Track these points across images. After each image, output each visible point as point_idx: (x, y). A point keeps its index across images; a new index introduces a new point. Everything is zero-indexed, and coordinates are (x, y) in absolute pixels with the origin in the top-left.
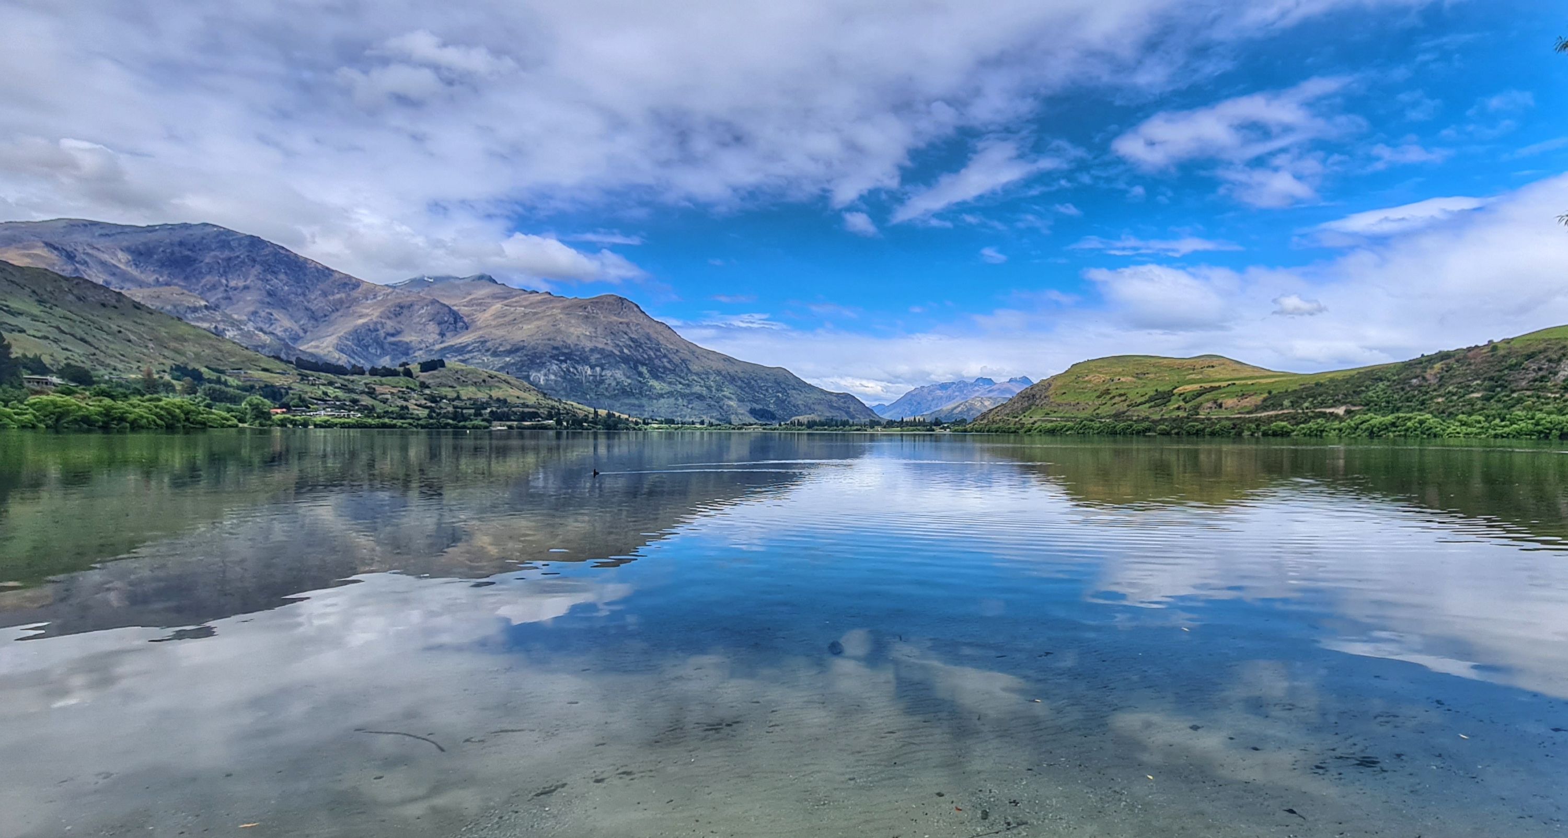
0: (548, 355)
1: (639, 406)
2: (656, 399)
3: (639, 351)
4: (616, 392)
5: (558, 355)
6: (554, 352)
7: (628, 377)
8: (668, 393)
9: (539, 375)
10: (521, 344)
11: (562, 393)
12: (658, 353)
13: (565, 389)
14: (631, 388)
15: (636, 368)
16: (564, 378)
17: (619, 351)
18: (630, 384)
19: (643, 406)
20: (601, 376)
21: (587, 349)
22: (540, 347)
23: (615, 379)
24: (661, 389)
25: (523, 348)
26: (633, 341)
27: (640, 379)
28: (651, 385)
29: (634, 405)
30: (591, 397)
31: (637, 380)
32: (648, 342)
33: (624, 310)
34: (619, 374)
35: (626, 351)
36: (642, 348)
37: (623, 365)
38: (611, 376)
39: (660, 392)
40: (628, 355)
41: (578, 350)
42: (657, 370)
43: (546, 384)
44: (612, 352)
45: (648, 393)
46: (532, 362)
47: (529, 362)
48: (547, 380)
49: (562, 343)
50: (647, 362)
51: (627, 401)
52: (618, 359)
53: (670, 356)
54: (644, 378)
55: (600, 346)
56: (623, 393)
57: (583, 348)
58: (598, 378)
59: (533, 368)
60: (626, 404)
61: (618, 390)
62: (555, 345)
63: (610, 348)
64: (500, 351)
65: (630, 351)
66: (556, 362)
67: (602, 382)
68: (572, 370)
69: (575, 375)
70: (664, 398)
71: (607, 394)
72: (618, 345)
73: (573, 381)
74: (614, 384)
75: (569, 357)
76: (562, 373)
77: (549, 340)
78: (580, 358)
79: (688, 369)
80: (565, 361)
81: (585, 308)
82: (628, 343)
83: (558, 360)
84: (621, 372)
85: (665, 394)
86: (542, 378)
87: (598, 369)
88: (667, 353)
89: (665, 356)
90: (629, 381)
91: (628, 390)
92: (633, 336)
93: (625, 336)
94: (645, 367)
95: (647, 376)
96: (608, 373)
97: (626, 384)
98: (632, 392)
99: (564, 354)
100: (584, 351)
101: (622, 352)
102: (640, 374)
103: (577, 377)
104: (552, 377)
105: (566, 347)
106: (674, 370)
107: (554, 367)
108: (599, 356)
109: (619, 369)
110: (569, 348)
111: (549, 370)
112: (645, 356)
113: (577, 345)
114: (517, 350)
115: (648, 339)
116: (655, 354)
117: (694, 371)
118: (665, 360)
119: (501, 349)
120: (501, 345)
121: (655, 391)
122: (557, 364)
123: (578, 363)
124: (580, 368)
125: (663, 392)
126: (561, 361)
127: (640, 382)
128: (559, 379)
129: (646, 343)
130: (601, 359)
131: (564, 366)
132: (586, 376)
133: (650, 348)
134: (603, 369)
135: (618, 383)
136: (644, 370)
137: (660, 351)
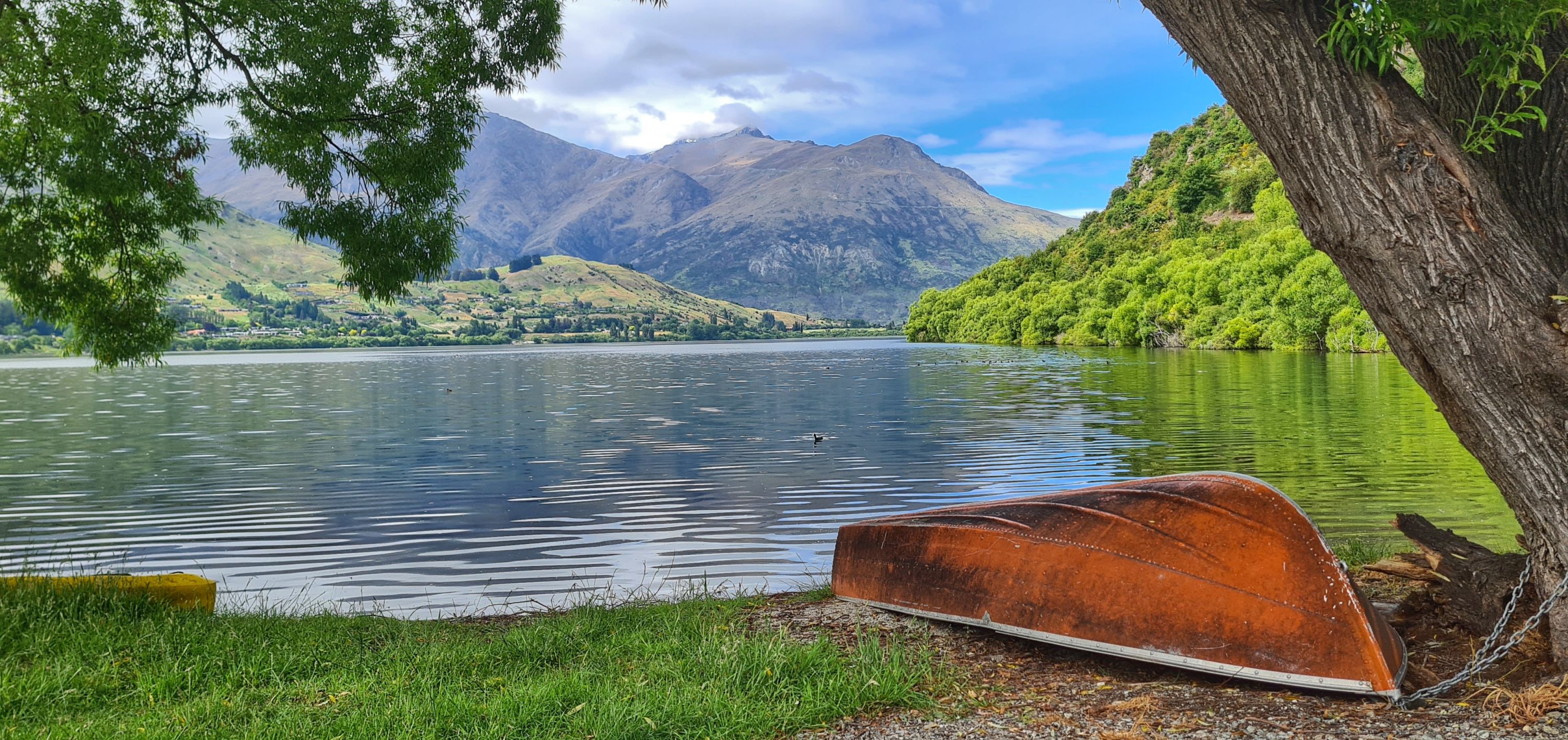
0: (775, 235)
1: (888, 301)
2: (915, 289)
3: (904, 217)
4: (860, 280)
5: (789, 233)
6: (786, 228)
7: (878, 259)
8: (935, 278)
9: (760, 263)
10: (748, 220)
11: (787, 286)
12: (934, 218)
13: (790, 281)
14: (881, 275)
15: (895, 242)
16: (792, 265)
17: (875, 220)
18: (880, 268)
19: (895, 300)
20: (843, 258)
21: (830, 221)
22: (769, 223)
23: (861, 262)
24: (926, 273)
25: (749, 226)
26: (899, 204)
27: (897, 259)
28: (912, 268)
29: (880, 299)
30: (824, 291)
31: (892, 261)
32: (922, 202)
33: (896, 156)
34: (867, 255)
35: (885, 219)
36: (911, 213)
37: (874, 239)
38: (855, 258)
39: (923, 277)
40: (886, 225)
41: (817, 223)
42: (927, 244)
43: (767, 275)
44: (864, 221)
45: (905, 280)
46: (756, 245)
47: (751, 246)
48: (770, 270)
49: (798, 215)
50: (914, 233)
51: (872, 294)
52: (870, 231)
53: (951, 220)
54: (904, 257)
55: (848, 214)
56: (867, 282)
57: (824, 219)
58: (838, 262)
59: (755, 254)
60: (870, 299)
61: (862, 277)
62: (788, 219)
63: (862, 216)
64: (722, 233)
65: (890, 217)
66: (784, 242)
67: (842, 267)
68: (804, 252)
69: (807, 259)
70: (927, 286)
71: (846, 285)
72: (875, 211)
73: (804, 268)
74: (858, 269)
75: (803, 233)
76: (790, 258)
77: (782, 212)
78: (819, 234)
79: (977, 239)
80: (796, 241)
81: (840, 160)
82: (890, 205)
83: (788, 240)
84: (870, 251)
85: (929, 280)
86: (763, 266)
87: (839, 248)
88: (948, 216)
89: (944, 221)
90: (879, 263)
91: (877, 276)
92: (900, 194)
93: (889, 197)
94: (909, 241)
95: (909, 255)
96: (851, 253)
97: (875, 268)
98: (881, 280)
99: (797, 230)
100: (825, 223)
101: (878, 219)
102: (900, 252)
103: (810, 262)
104: (776, 264)
105: (803, 221)
106: (954, 242)
107: (781, 250)
108: (843, 229)
109: (868, 247)
110: (807, 221)
111: (773, 255)
112: (914, 224)
113: (817, 215)
114: (741, 229)
115: (923, 197)
116: (928, 220)
117: (984, 242)
118: (942, 227)
119: (724, 230)
120: (725, 224)
121: (915, 276)
122: (785, 246)
123: (813, 241)
124: (815, 248)
125: (928, 277)
126: (792, 241)
127: (897, 264)
128: (785, 267)
129: (919, 204)
130: (845, 233)
131: (794, 247)
132: (822, 260)
133: (923, 212)
134: (846, 248)
135: (863, 268)
136: (906, 245)
137: (936, 213)
